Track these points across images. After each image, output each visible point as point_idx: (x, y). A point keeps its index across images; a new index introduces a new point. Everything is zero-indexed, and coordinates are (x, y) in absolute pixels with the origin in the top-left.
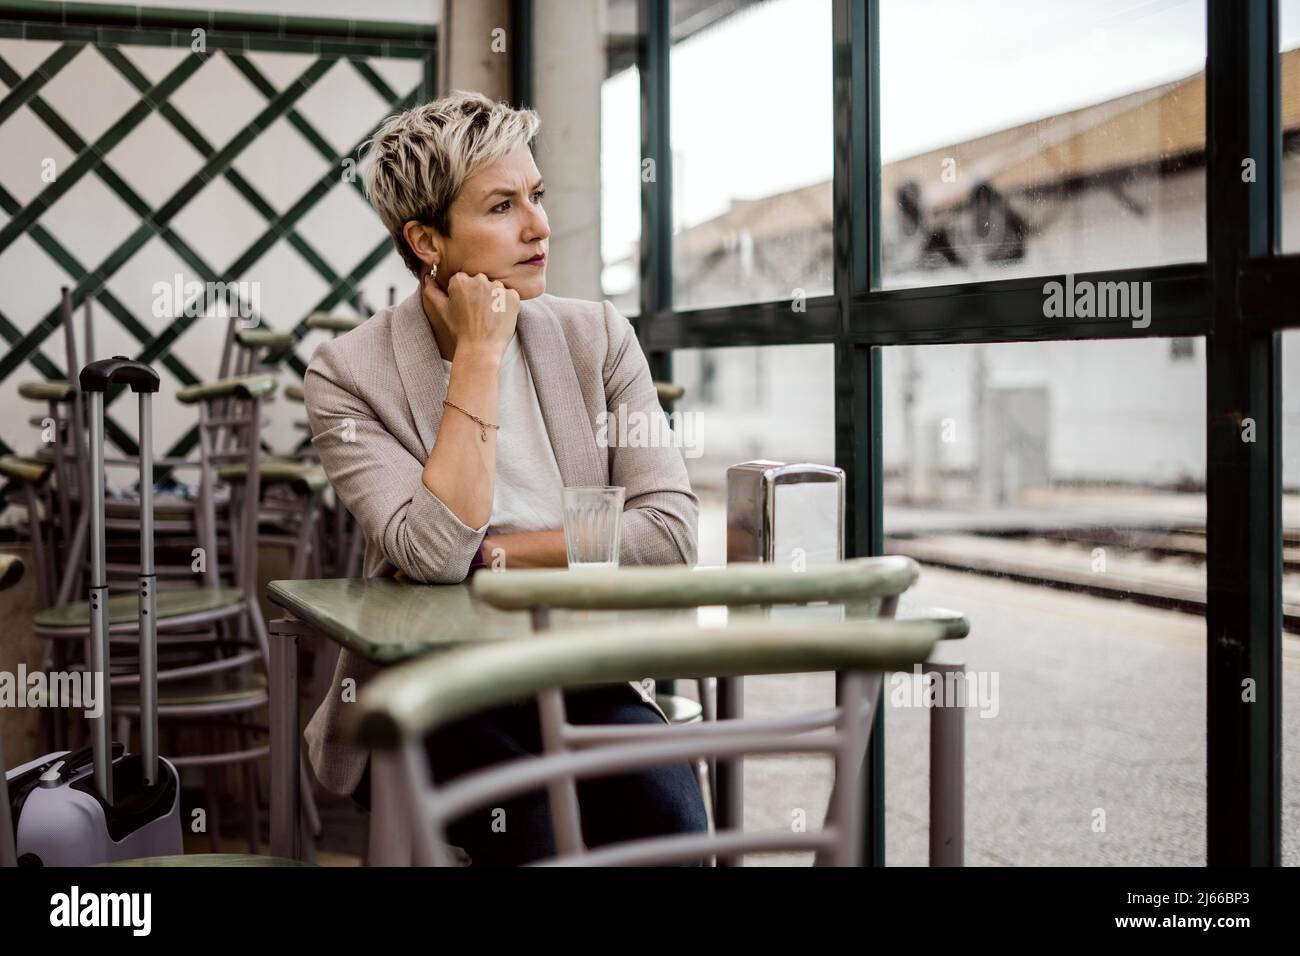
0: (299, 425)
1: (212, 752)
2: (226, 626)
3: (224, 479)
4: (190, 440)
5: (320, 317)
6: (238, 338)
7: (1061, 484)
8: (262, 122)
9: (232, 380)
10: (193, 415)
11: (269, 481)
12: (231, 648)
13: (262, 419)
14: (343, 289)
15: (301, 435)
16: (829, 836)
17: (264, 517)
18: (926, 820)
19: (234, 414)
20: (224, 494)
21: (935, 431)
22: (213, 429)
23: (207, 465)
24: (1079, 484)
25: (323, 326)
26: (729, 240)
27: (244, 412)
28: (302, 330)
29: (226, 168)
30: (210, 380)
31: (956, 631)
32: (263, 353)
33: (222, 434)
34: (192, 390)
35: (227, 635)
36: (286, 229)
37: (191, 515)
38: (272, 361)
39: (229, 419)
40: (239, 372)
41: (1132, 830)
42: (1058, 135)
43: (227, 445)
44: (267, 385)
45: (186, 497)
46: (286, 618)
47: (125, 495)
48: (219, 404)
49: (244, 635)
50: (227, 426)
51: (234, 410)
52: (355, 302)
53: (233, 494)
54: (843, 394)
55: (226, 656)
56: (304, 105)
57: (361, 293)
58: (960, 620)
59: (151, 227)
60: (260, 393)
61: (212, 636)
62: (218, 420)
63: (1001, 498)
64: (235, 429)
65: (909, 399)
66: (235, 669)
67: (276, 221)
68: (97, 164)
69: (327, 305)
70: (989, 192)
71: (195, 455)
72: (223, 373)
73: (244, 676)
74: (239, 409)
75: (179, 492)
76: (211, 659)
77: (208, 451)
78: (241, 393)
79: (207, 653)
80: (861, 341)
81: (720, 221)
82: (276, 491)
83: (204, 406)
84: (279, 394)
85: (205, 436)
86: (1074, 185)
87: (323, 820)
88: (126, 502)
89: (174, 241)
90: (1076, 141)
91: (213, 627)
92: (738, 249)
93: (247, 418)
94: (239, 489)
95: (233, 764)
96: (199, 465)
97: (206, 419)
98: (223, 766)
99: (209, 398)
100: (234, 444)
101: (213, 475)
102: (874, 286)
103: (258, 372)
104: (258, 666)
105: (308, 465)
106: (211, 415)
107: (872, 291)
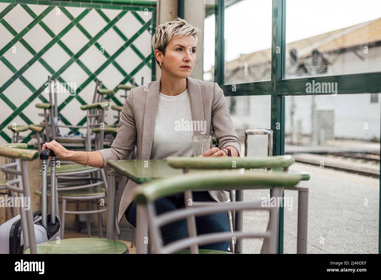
0: (115, 117)
1: (89, 210)
2: (93, 174)
3: (93, 132)
4: (84, 120)
5: (122, 86)
6: (98, 92)
7: (337, 139)
8: (106, 29)
9: (96, 104)
10: (85, 113)
11: (106, 133)
12: (95, 180)
13: (105, 115)
14: (128, 78)
15: (116, 120)
16: (268, 234)
17: (105, 143)
18: (296, 235)
19: (96, 113)
20: (94, 136)
21: (300, 123)
22: (91, 117)
23: (89, 128)
24: (343, 139)
25: (122, 88)
26: (241, 65)
27: (99, 113)
28: (117, 89)
29: (95, 43)
30: (90, 103)
31: (306, 178)
32: (105, 96)
33: (93, 119)
34: (85, 106)
35: (94, 177)
36: (112, 60)
37: (84, 142)
38: (108, 98)
39: (95, 115)
40: (98, 101)
41: (357, 240)
42: (338, 36)
43: (94, 122)
44: (107, 105)
45: (83, 137)
46: (112, 171)
47: (65, 136)
48: (92, 110)
49: (99, 177)
50: (94, 117)
51: (97, 112)
52: (132, 82)
53: (96, 136)
54: (273, 110)
55: (93, 183)
56: (118, 24)
57: (134, 79)
58: (307, 175)
59: (74, 59)
60: (104, 107)
61: (90, 177)
62: (92, 115)
63: (319, 143)
64: (97, 118)
65: (292, 113)
66: (96, 187)
67: (109, 58)
68: (58, 41)
69: (124, 82)
70: (317, 52)
71: (85, 125)
72: (94, 102)
73: (98, 189)
74: (98, 112)
75: (80, 136)
76: (89, 183)
77: (89, 124)
78: (99, 107)
79: (88, 181)
80: (279, 94)
81: (238, 60)
82: (108, 136)
83: (88, 111)
84: (110, 108)
85: (88, 119)
86: (343, 51)
87: (121, 231)
88: (65, 138)
89: (80, 63)
90: (343, 37)
91: (90, 174)
92: (243, 68)
93: (101, 114)
94: (98, 135)
95: (94, 214)
96: (86, 128)
97: (89, 115)
98: (92, 214)
99: (90, 108)
100: (96, 122)
101: (90, 130)
102: (283, 78)
103: (104, 101)
104: (103, 186)
105: (117, 128)
106: (90, 113)
107: (282, 79)
